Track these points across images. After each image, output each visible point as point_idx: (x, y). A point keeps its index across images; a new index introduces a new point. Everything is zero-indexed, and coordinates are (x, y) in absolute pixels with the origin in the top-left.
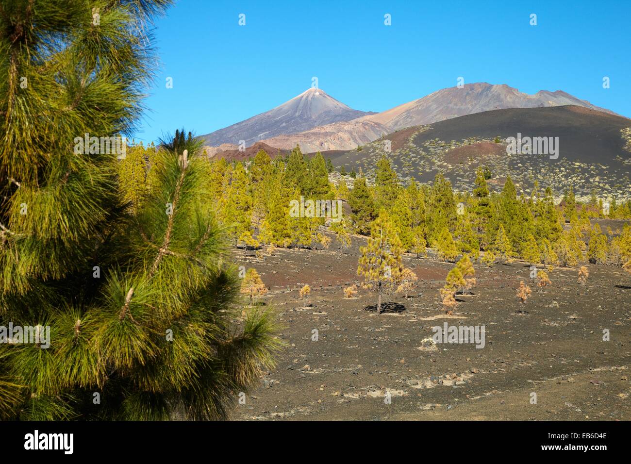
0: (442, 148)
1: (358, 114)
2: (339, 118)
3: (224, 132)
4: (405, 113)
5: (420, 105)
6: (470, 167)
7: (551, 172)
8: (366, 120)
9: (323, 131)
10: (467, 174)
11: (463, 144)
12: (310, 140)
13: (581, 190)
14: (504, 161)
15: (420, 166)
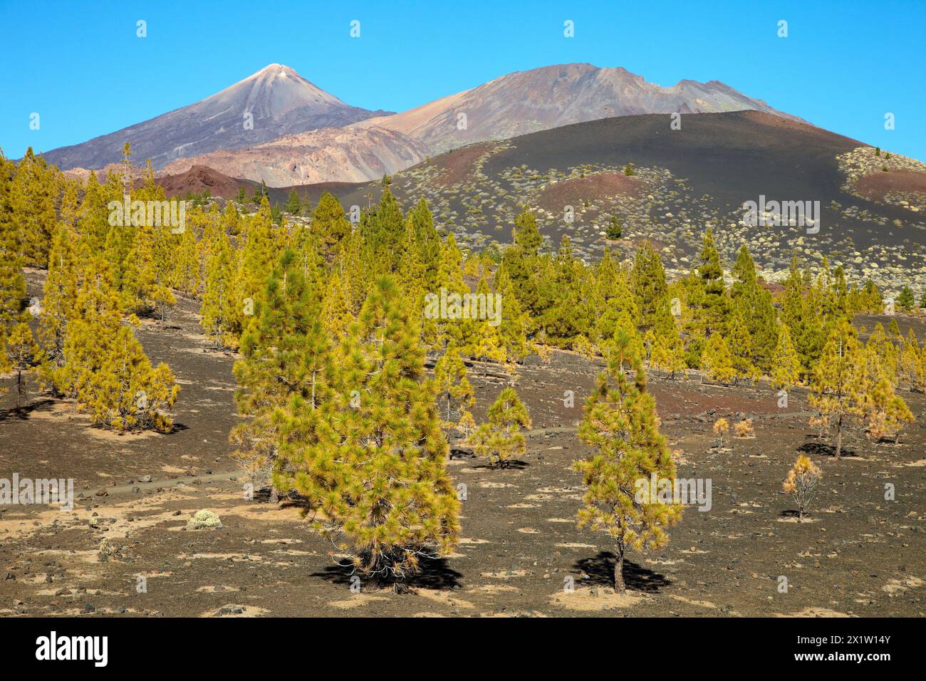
0: (533, 182)
1: (359, 114)
2: (323, 121)
3: (108, 142)
4: (446, 115)
5: (471, 102)
6: (584, 216)
7: (723, 228)
8: (375, 126)
9: (296, 144)
10: (579, 229)
11: (571, 177)
12: (273, 160)
13: (774, 259)
14: (642, 207)
15: (497, 213)
